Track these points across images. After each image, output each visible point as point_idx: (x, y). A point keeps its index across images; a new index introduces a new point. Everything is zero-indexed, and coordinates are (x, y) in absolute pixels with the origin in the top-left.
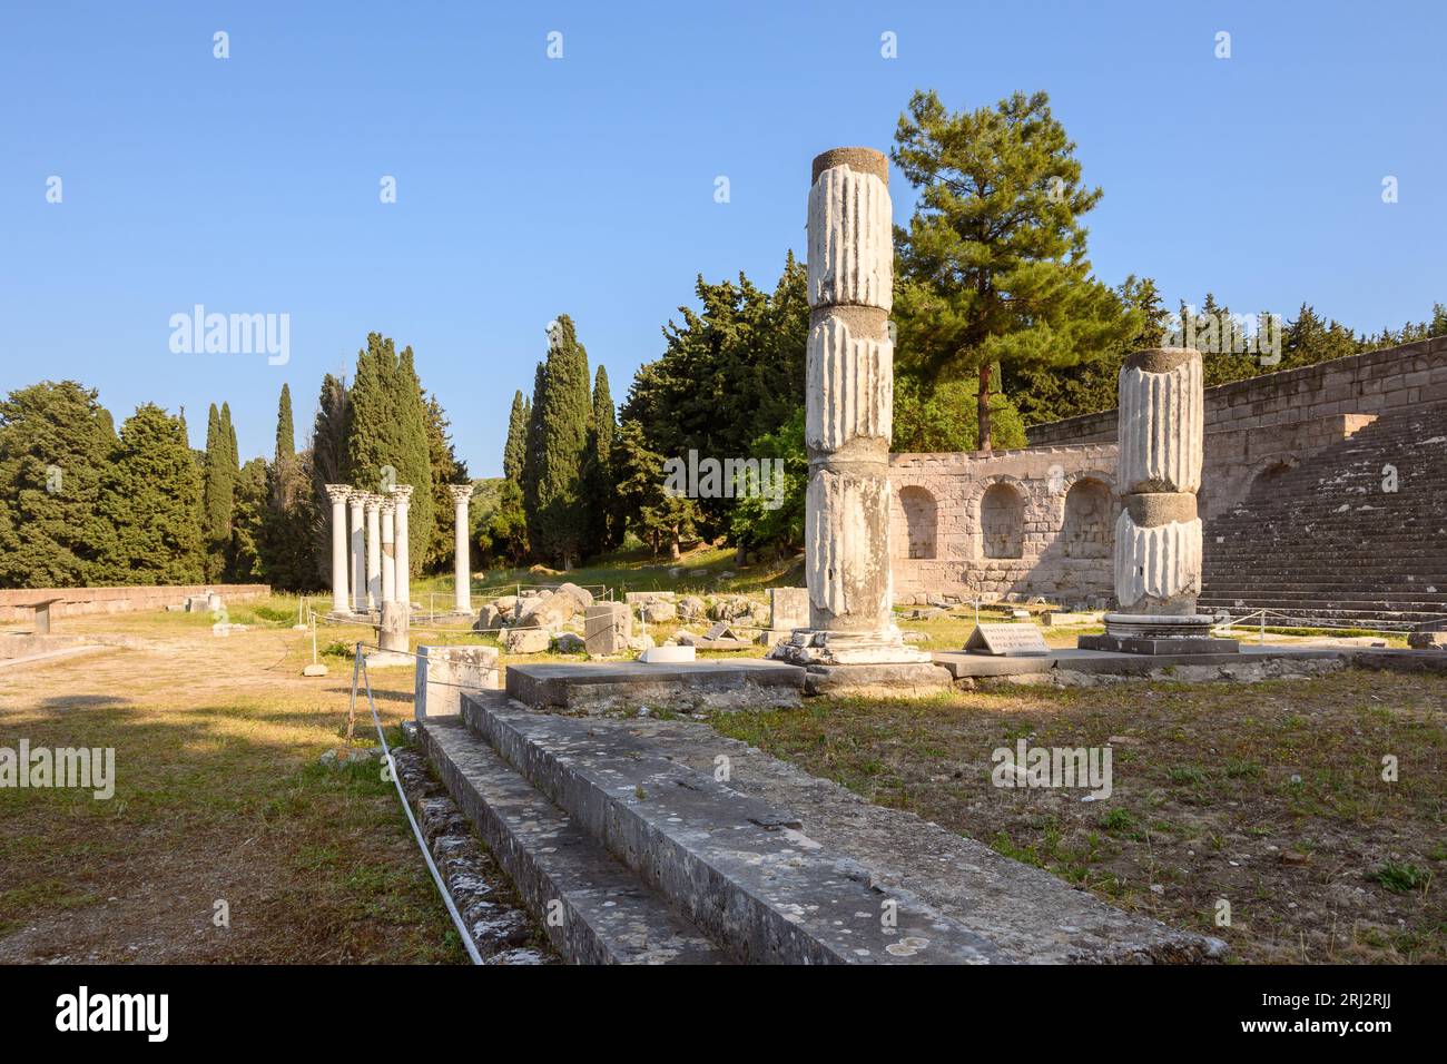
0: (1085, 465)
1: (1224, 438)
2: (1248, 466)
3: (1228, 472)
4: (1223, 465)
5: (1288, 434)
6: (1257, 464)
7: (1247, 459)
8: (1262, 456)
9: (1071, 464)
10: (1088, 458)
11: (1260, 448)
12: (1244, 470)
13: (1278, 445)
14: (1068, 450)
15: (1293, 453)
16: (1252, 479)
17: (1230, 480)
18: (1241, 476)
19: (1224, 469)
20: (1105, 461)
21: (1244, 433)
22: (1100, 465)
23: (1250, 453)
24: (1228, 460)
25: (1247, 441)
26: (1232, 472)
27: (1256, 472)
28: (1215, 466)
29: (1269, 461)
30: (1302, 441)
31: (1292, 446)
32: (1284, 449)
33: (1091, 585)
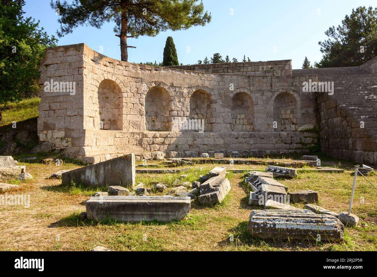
0: (200, 82)
1: (261, 78)
2: (272, 92)
3: (263, 93)
4: (260, 91)
5: (290, 80)
6: (276, 91)
7: (272, 89)
8: (279, 88)
9: (193, 81)
10: (201, 79)
11: (278, 85)
12: (270, 94)
13: (285, 84)
14: (192, 74)
15: (293, 88)
16: (273, 98)
17: (264, 98)
18: (270, 96)
19: (261, 92)
20: (209, 82)
21: (270, 77)
22: (207, 83)
23: (273, 86)
24: (263, 88)
25: (271, 81)
26: (265, 94)
27: (276, 95)
28: (258, 91)
29: (281, 91)
30: (297, 84)
31: (292, 85)
32: (289, 86)
33: (205, 146)
